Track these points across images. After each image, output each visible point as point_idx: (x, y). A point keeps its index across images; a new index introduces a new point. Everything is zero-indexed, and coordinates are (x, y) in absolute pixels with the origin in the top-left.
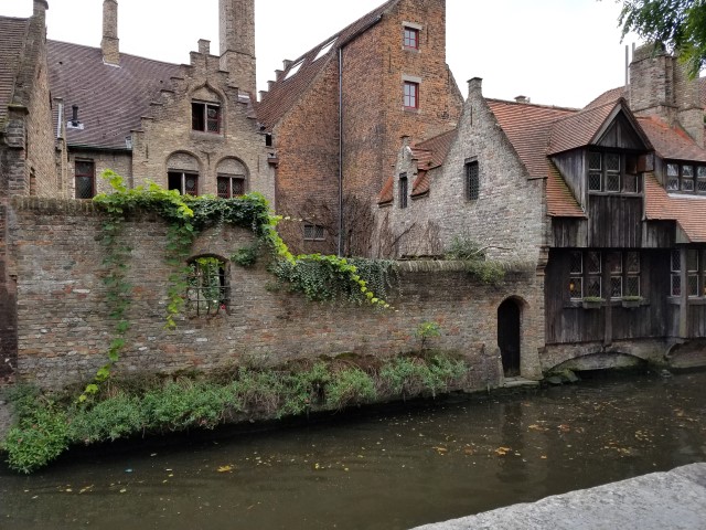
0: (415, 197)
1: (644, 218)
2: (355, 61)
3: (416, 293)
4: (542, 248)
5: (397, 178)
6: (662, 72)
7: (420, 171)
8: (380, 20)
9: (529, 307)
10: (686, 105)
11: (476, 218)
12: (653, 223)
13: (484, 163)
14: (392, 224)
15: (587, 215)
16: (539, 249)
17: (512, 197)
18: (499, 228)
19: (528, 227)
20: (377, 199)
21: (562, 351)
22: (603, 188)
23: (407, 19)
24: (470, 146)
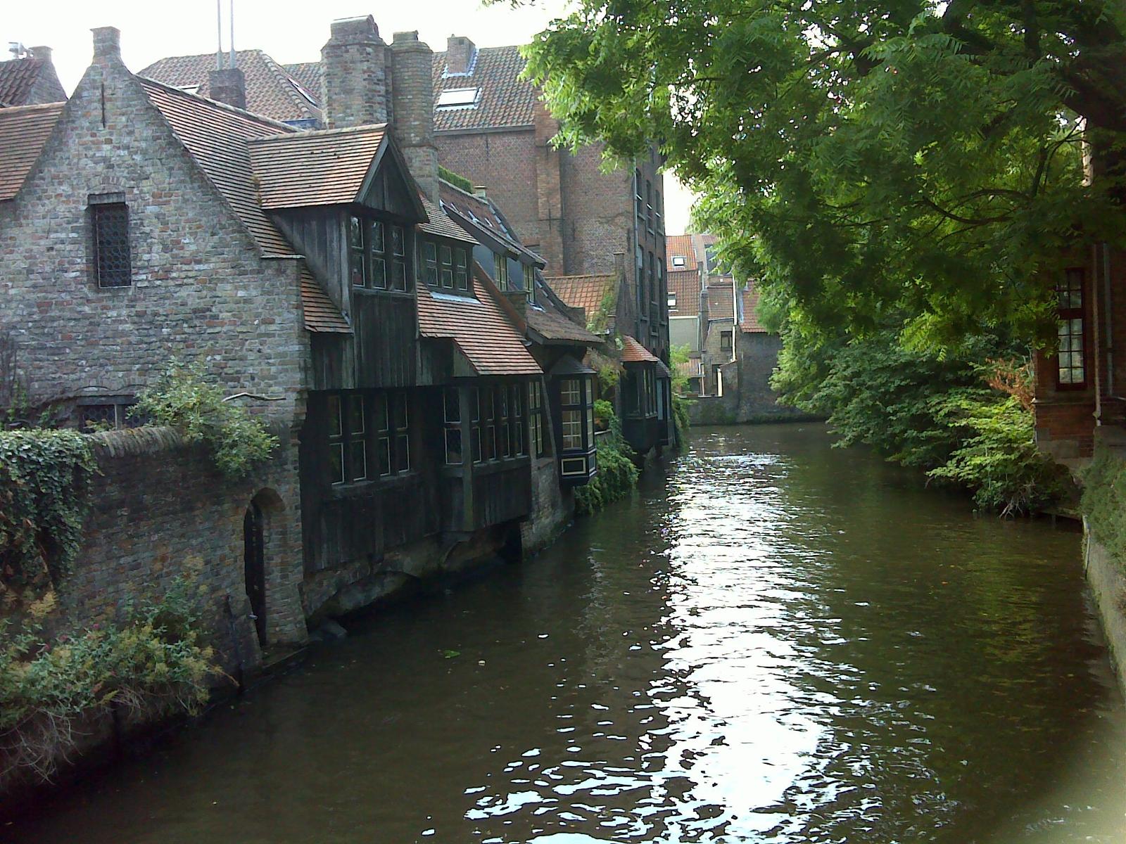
1: (417, 337)
3: (121, 504)
4: (300, 392)
6: (380, 75)
9: (283, 509)
10: (416, 139)
12: (428, 344)
13: (146, 211)
15: (352, 331)
16: (294, 396)
17: (225, 290)
19: (266, 350)
21: (321, 584)
22: (368, 280)
24: (100, 168)
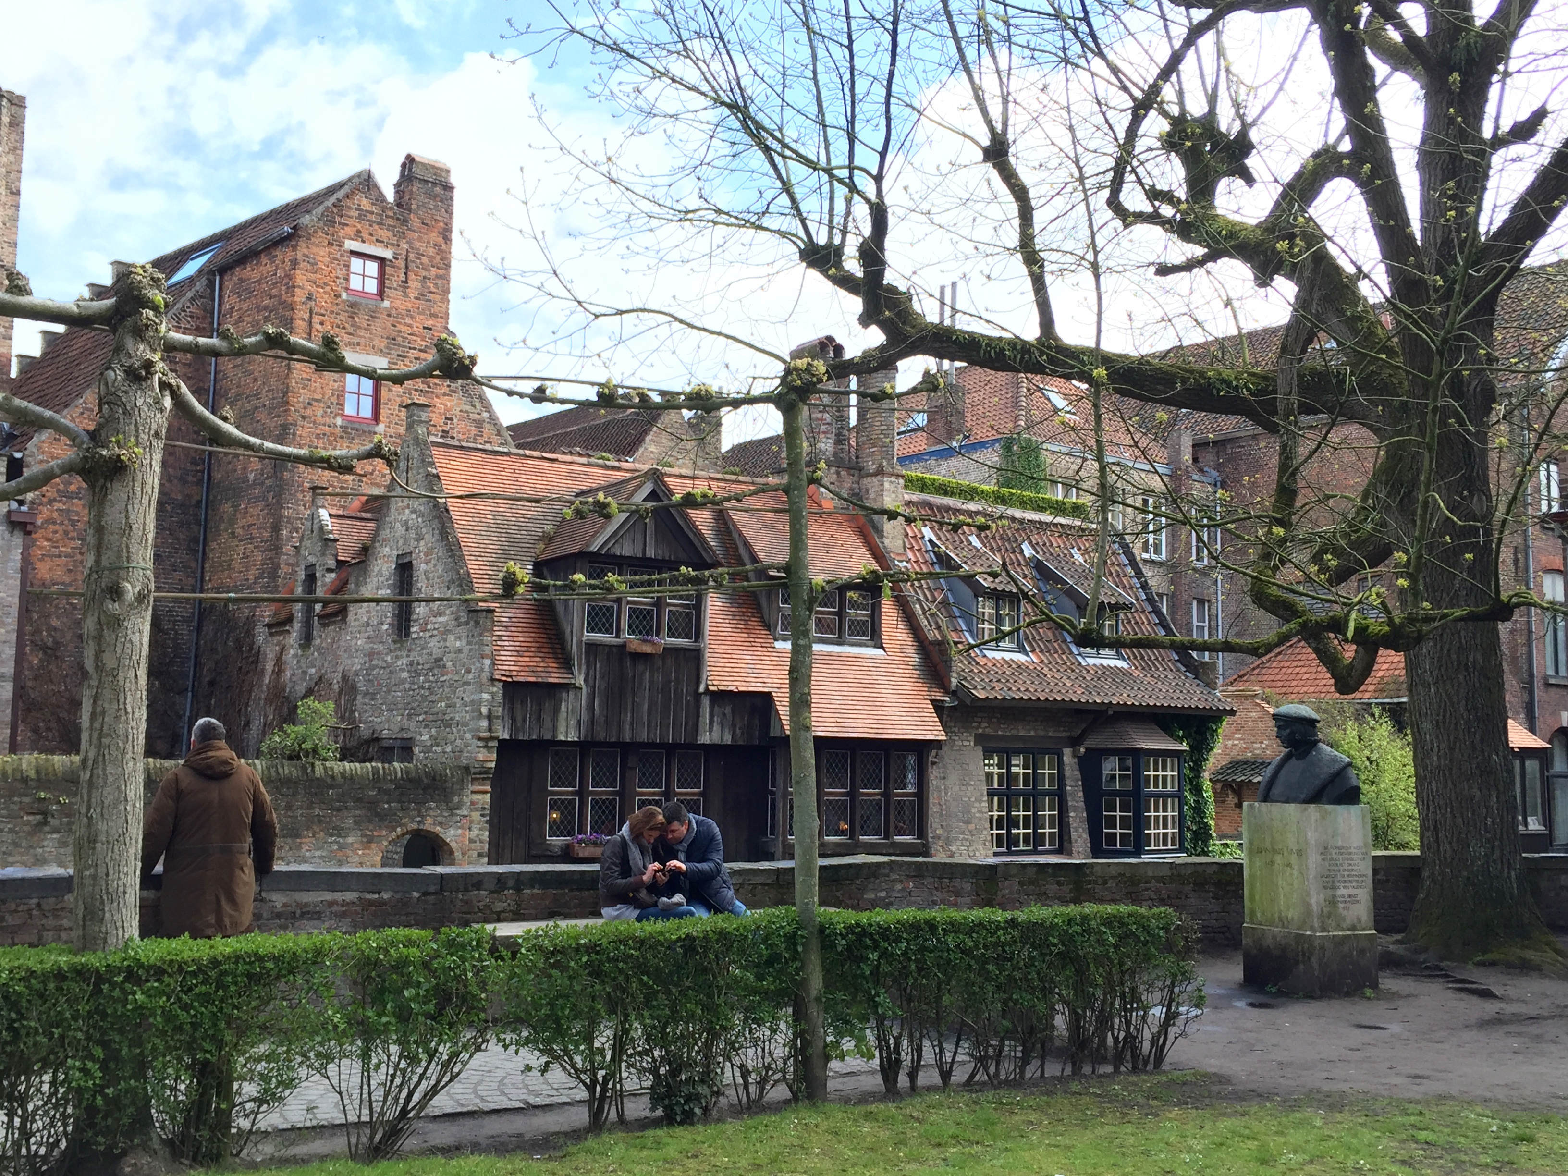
0: (326, 619)
2: (245, 306)
4: (485, 739)
5: (302, 575)
7: (341, 564)
8: (289, 237)
11: (405, 675)
12: (721, 697)
13: (421, 567)
14: (288, 673)
15: (579, 681)
17: (451, 641)
18: (433, 698)
20: (266, 613)
22: (620, 630)
23: (358, 236)
24: (403, 531)
